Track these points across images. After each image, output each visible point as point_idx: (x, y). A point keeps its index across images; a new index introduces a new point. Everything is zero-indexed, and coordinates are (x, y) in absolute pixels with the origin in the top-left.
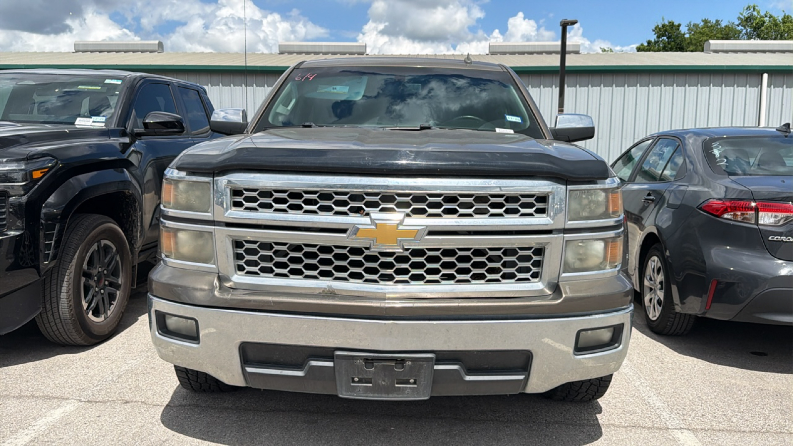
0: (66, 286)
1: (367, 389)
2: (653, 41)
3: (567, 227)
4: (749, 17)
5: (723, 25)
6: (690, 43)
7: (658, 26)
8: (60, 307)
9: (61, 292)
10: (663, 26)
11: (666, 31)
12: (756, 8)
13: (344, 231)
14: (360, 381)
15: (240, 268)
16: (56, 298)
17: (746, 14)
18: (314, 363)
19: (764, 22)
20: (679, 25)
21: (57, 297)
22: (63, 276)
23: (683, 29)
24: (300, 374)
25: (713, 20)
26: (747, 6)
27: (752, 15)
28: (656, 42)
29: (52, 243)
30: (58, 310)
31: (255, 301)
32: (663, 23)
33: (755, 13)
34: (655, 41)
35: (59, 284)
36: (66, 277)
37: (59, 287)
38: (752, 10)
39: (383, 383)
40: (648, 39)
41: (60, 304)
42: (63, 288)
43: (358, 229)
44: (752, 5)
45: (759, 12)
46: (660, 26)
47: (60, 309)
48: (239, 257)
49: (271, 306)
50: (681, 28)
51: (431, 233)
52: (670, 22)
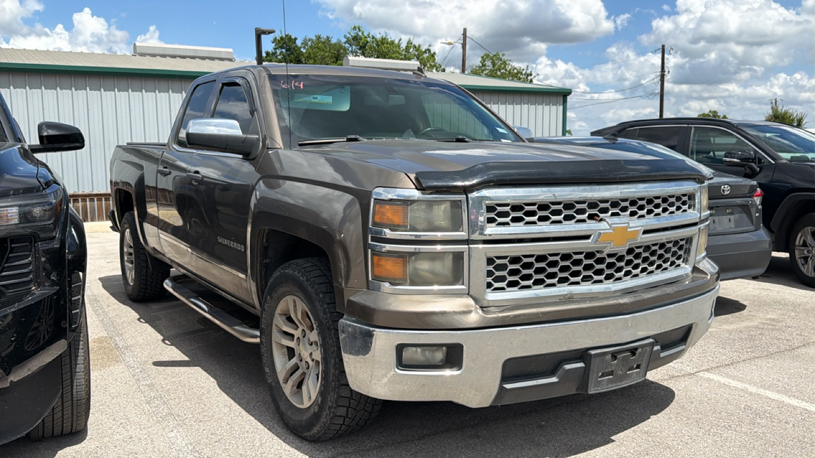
0: (83, 354)
1: (610, 381)
2: (271, 52)
4: (355, 37)
5: (334, 41)
6: (309, 57)
7: (276, 38)
8: (75, 384)
9: (76, 364)
10: (282, 38)
11: (284, 43)
12: (361, 29)
13: (587, 237)
14: (603, 376)
15: (489, 285)
16: (69, 373)
17: (353, 34)
18: (568, 367)
19: (368, 42)
20: (296, 39)
21: (71, 371)
22: (76, 343)
23: (299, 43)
24: (554, 379)
25: (324, 36)
26: (353, 27)
27: (358, 34)
28: (274, 54)
29: (79, 299)
30: (72, 389)
31: (524, 315)
32: (281, 36)
33: (360, 34)
34: (272, 53)
35: (73, 354)
36: (81, 343)
37: (73, 358)
38: (357, 30)
39: (621, 372)
40: (266, 50)
41: (75, 381)
42: (79, 358)
43: (600, 234)
44: (357, 26)
45: (363, 33)
46: (278, 38)
47: (75, 387)
48: (490, 274)
49: (541, 318)
50: (297, 41)
51: (645, 232)
52: (288, 35)
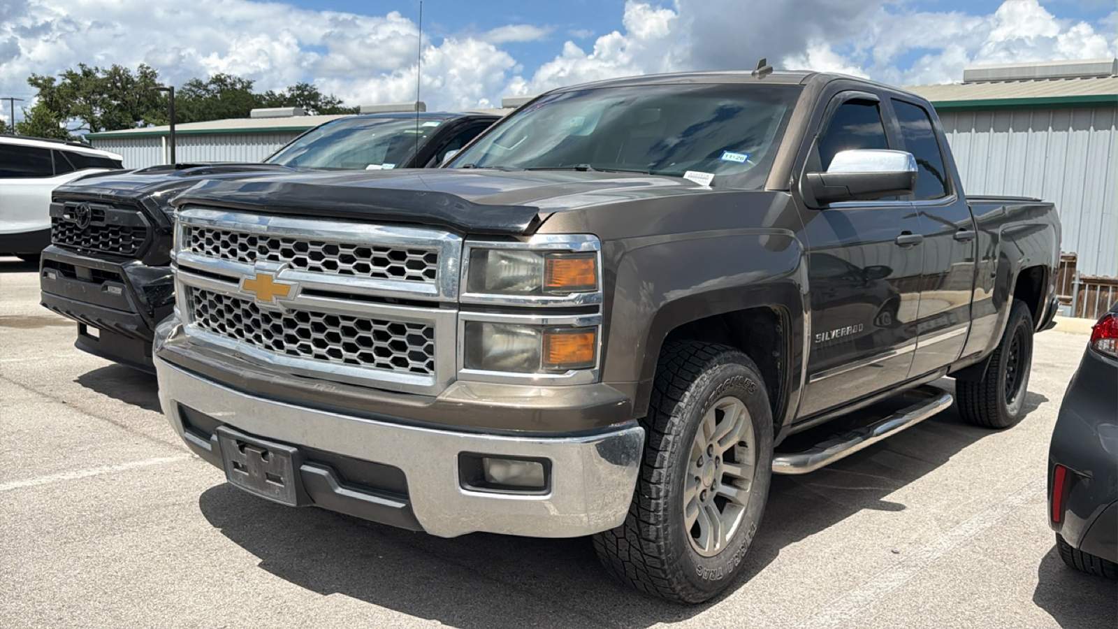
3: (461, 301)
43: (245, 279)
